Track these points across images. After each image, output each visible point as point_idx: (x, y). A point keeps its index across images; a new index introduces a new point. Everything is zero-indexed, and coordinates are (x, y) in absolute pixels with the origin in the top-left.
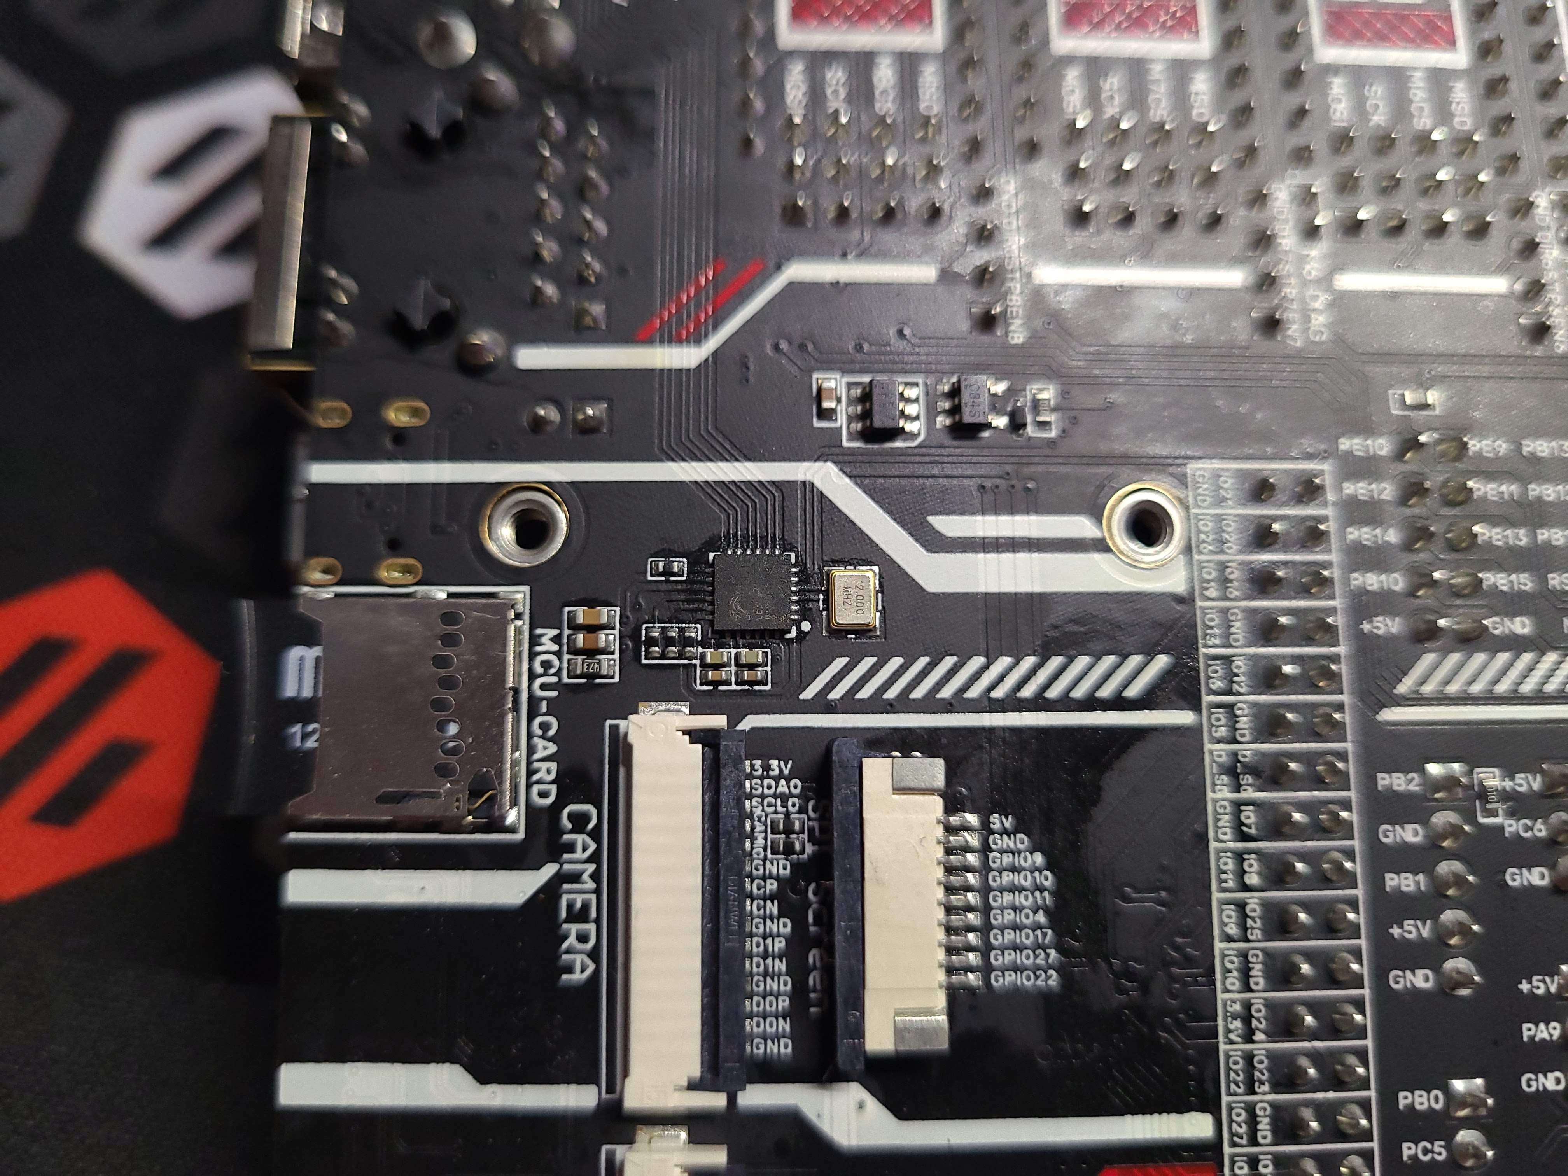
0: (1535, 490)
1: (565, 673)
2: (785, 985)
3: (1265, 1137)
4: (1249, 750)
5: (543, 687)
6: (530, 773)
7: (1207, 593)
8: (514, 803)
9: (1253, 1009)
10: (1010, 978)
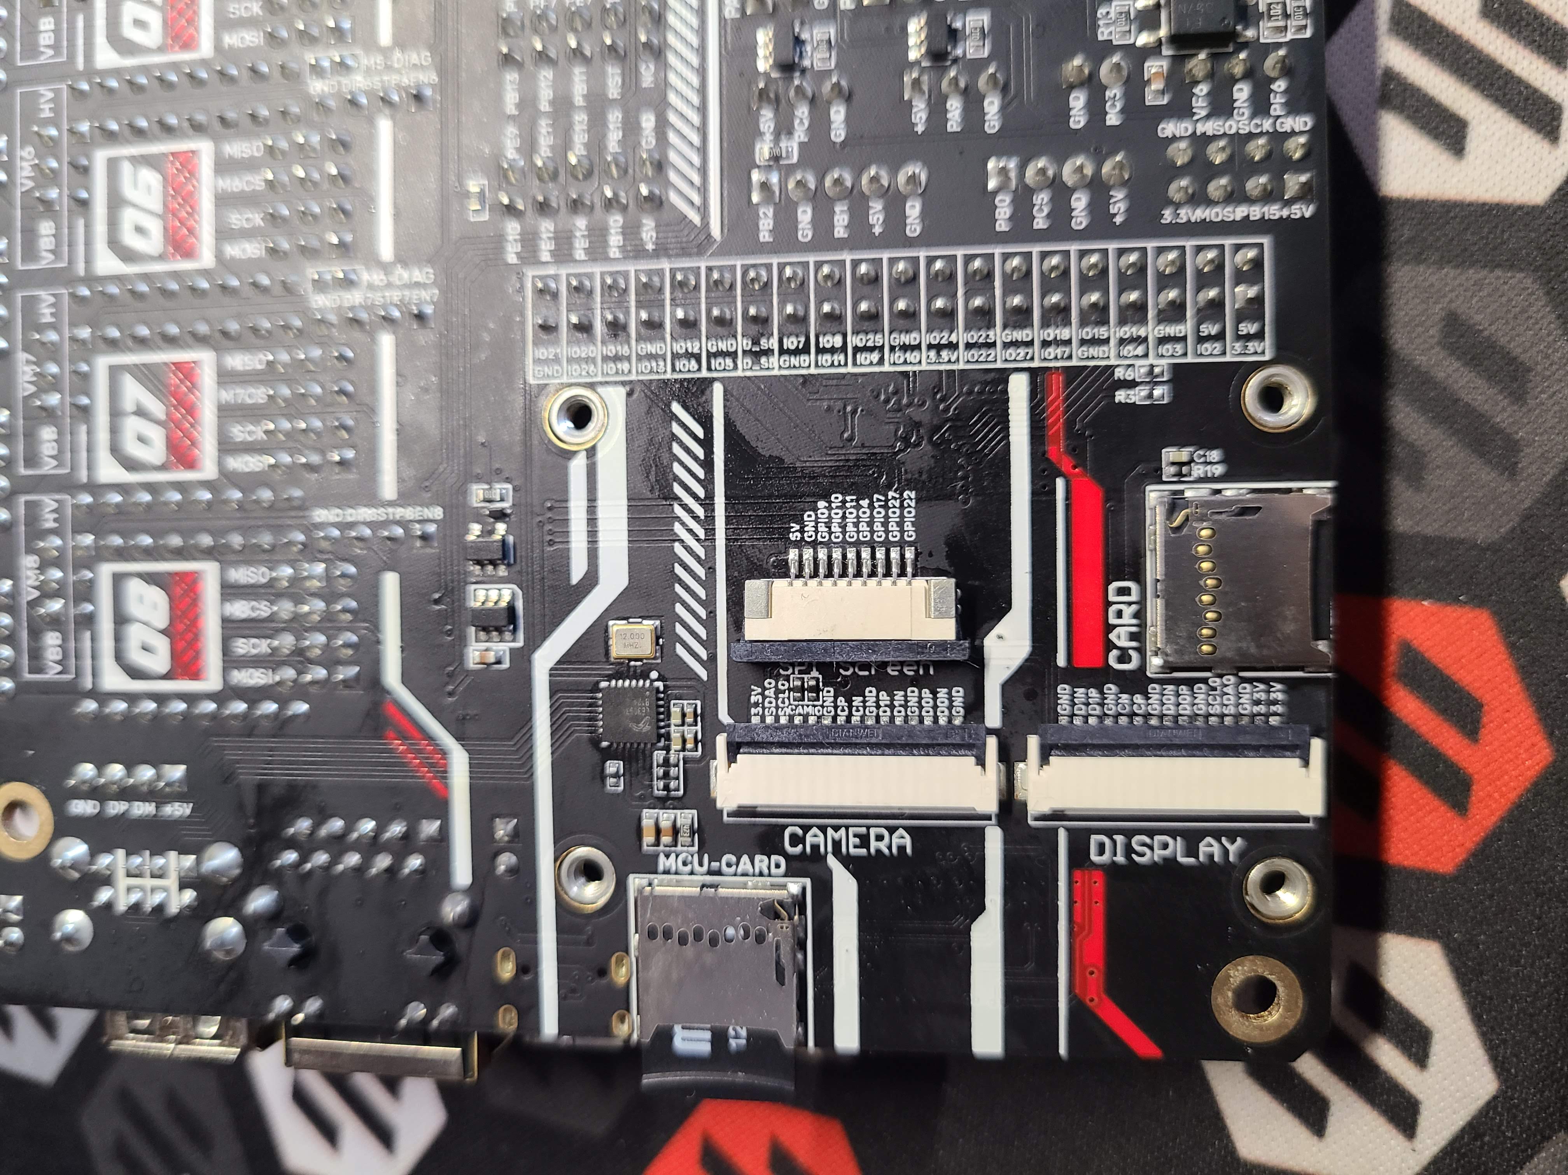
0: (544, 106)
1: (690, 849)
2: (913, 693)
3: (1027, 335)
4: (743, 343)
5: (701, 864)
6: (761, 874)
7: (626, 371)
8: (784, 887)
9: (933, 342)
10: (908, 526)
